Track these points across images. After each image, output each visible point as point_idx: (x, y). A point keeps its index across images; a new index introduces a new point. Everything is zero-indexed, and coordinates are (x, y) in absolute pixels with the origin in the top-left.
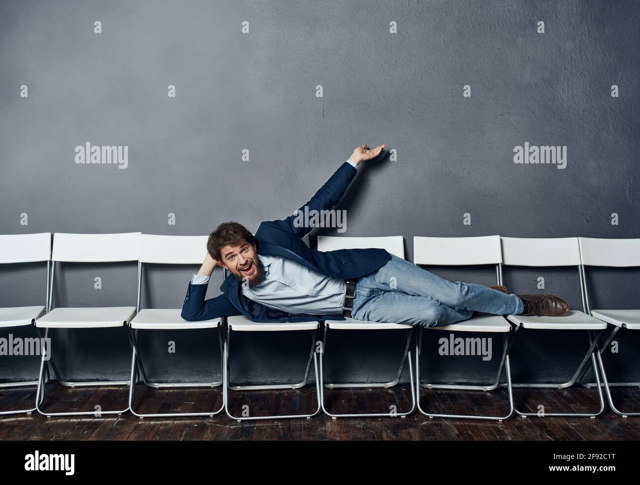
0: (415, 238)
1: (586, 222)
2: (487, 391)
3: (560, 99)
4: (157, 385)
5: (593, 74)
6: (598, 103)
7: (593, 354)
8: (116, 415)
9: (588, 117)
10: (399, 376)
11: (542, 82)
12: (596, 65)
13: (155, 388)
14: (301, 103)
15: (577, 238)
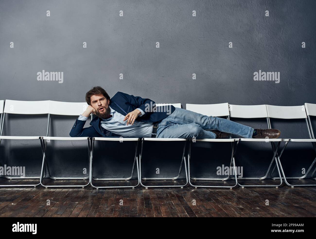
0: (187, 104)
1: (269, 98)
2: (224, 181)
3: (255, 40)
4: (55, 178)
5: (270, 28)
6: (273, 42)
7: (276, 158)
8: (33, 187)
9: (268, 48)
10: (179, 172)
11: (246, 31)
12: (271, 25)
13: (54, 179)
14: (131, 39)
15: (265, 105)
